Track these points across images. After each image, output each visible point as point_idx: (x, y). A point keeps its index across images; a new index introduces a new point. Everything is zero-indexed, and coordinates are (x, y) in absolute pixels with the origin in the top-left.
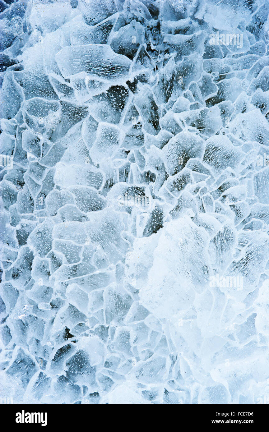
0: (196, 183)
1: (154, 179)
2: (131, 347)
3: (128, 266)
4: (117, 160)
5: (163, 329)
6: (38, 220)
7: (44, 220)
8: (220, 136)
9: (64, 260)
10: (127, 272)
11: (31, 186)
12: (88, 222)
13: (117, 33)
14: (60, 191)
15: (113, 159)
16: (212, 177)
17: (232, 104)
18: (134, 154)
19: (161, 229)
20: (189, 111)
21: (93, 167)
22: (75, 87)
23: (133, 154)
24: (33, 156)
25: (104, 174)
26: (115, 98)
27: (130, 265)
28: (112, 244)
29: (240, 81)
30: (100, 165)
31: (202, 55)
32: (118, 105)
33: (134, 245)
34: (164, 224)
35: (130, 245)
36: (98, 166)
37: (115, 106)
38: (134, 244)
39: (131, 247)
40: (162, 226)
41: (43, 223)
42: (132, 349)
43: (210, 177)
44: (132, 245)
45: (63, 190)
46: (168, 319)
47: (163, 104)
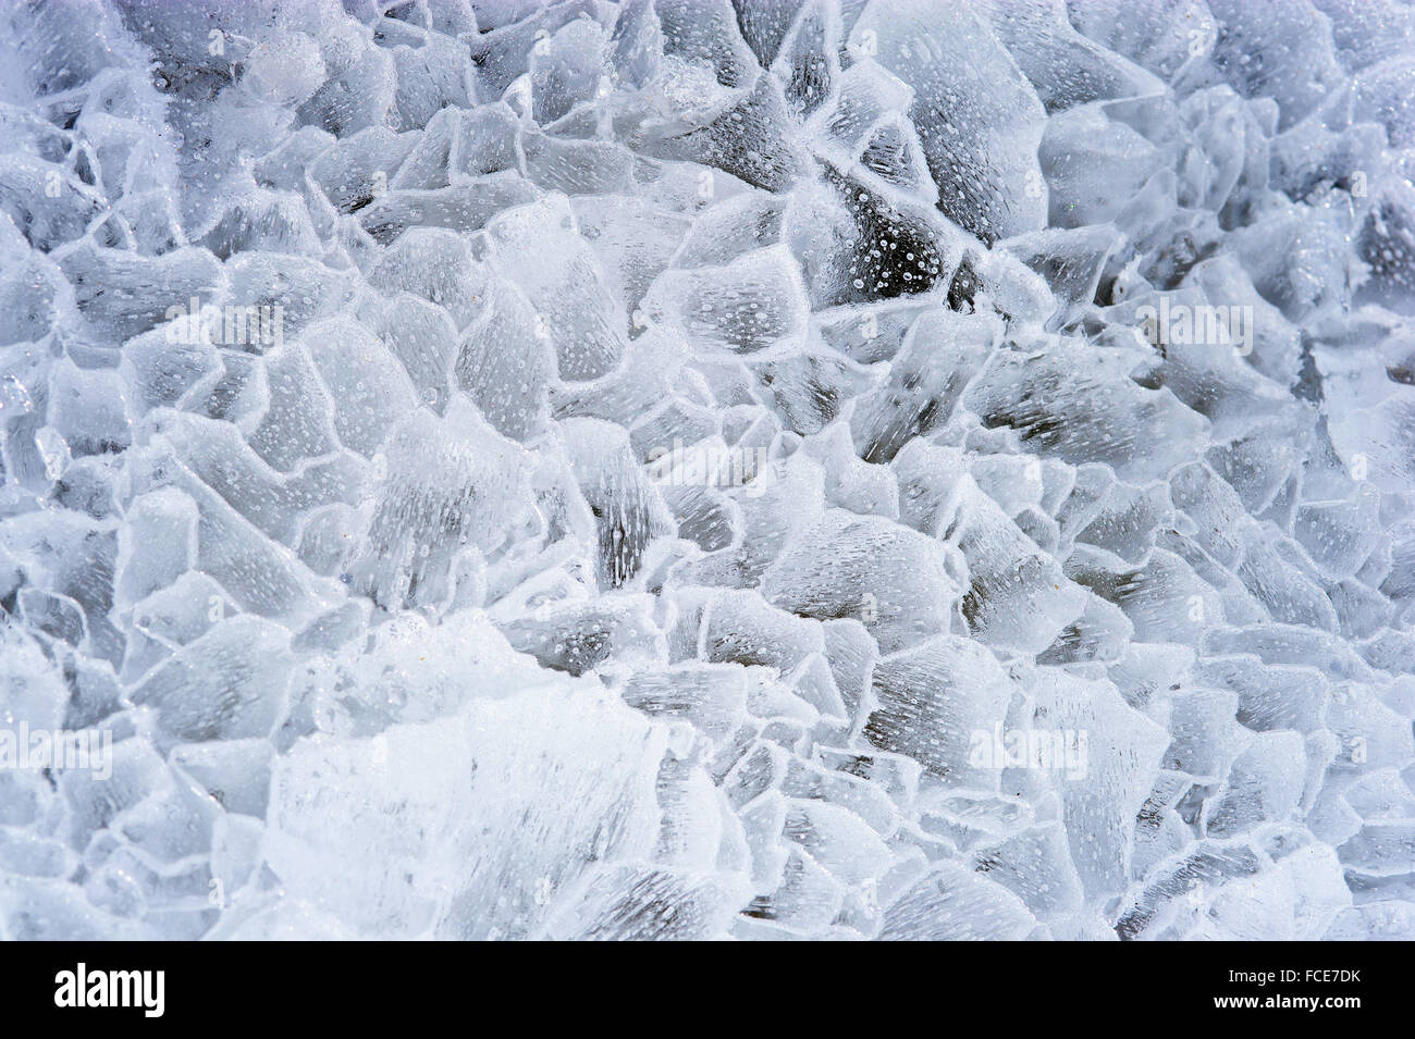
0: (794, 692)
1: (713, 544)
2: (104, 825)
3: (371, 643)
4: (699, 380)
5: (235, 895)
6: (331, 250)
7: (344, 267)
8: (1000, 670)
9: (253, 419)
10: (349, 654)
11: (426, 152)
12: (433, 416)
13: (1102, 123)
14: (472, 262)
15: (693, 363)
16: (848, 732)
17: (1126, 640)
18: (753, 427)
19: (565, 674)
20: (1009, 519)
21: (624, 319)
22: (842, 94)
23: (749, 423)
24: (527, 101)
25: (623, 367)
26: (893, 246)
27: (376, 652)
28: (411, 543)
29: (1220, 617)
30: (644, 338)
31: (1216, 444)
32: (878, 267)
33: (455, 615)
34: (588, 675)
35: (445, 606)
36: (635, 333)
37: (867, 259)
38: (459, 615)
39: (442, 612)
40: (576, 673)
41: (329, 271)
42: (98, 836)
43: (846, 722)
44: (450, 611)
45: (480, 267)
46: (282, 894)
47: (977, 419)
